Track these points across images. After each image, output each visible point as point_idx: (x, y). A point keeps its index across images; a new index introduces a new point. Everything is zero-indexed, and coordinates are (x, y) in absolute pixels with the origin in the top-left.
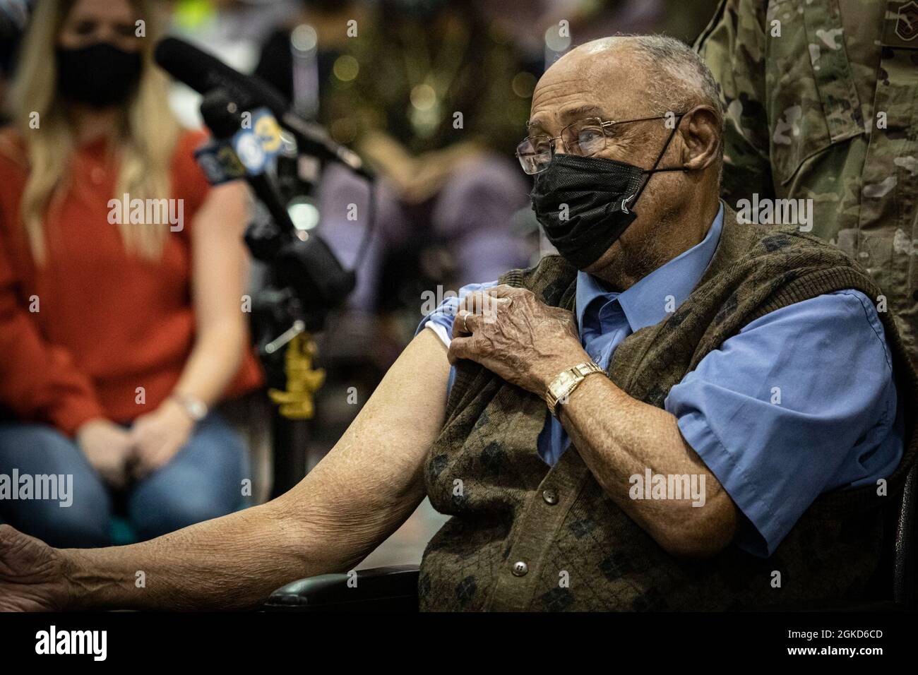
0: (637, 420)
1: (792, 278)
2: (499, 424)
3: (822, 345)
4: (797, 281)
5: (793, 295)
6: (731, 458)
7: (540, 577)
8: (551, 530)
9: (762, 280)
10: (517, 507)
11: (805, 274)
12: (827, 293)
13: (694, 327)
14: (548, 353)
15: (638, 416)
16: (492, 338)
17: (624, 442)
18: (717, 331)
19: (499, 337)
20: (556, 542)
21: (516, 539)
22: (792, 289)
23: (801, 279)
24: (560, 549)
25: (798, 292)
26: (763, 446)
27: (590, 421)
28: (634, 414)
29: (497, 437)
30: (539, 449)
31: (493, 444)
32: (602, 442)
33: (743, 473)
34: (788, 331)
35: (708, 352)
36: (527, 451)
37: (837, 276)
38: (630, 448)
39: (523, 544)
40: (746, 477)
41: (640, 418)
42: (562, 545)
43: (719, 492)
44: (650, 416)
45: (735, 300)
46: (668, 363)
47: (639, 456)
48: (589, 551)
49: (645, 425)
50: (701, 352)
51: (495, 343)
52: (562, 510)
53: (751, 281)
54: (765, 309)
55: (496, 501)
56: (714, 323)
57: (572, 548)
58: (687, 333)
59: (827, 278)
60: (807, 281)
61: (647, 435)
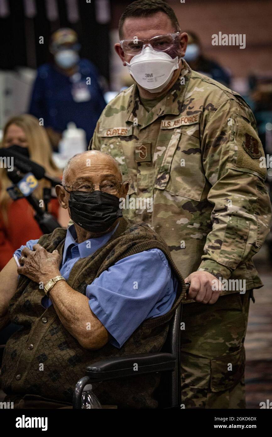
0: (74, 299)
1: (134, 244)
2: (31, 292)
3: (143, 271)
4: (136, 246)
5: (134, 250)
6: (107, 316)
7: (37, 350)
8: (43, 332)
9: (124, 244)
10: (32, 324)
11: (139, 243)
12: (147, 250)
13: (99, 260)
14: (45, 273)
15: (74, 298)
16: (28, 267)
17: (68, 308)
18: (107, 262)
19: (30, 267)
20: (44, 337)
21: (31, 336)
22: (134, 248)
23: (138, 245)
24: (45, 340)
25: (136, 250)
26: (119, 311)
27: (57, 300)
28: (72, 297)
29: (29, 298)
30: (42, 303)
31: (28, 300)
32: (61, 308)
33: (112, 321)
34: (131, 265)
35: (103, 271)
36: (38, 303)
37: (151, 244)
38: (70, 310)
39: (33, 338)
40: (112, 322)
41: (75, 299)
42: (46, 338)
43: (102, 326)
44: (78, 298)
45: (114, 251)
46: (89, 273)
47: (73, 313)
48: (55, 341)
49: (76, 301)
50: (101, 270)
51: (29, 269)
52: (48, 325)
53: (120, 245)
54: (124, 256)
55: (26, 321)
56: (106, 259)
57: (50, 340)
58: (96, 262)
59: (147, 244)
60: (140, 246)
61: (76, 305)
